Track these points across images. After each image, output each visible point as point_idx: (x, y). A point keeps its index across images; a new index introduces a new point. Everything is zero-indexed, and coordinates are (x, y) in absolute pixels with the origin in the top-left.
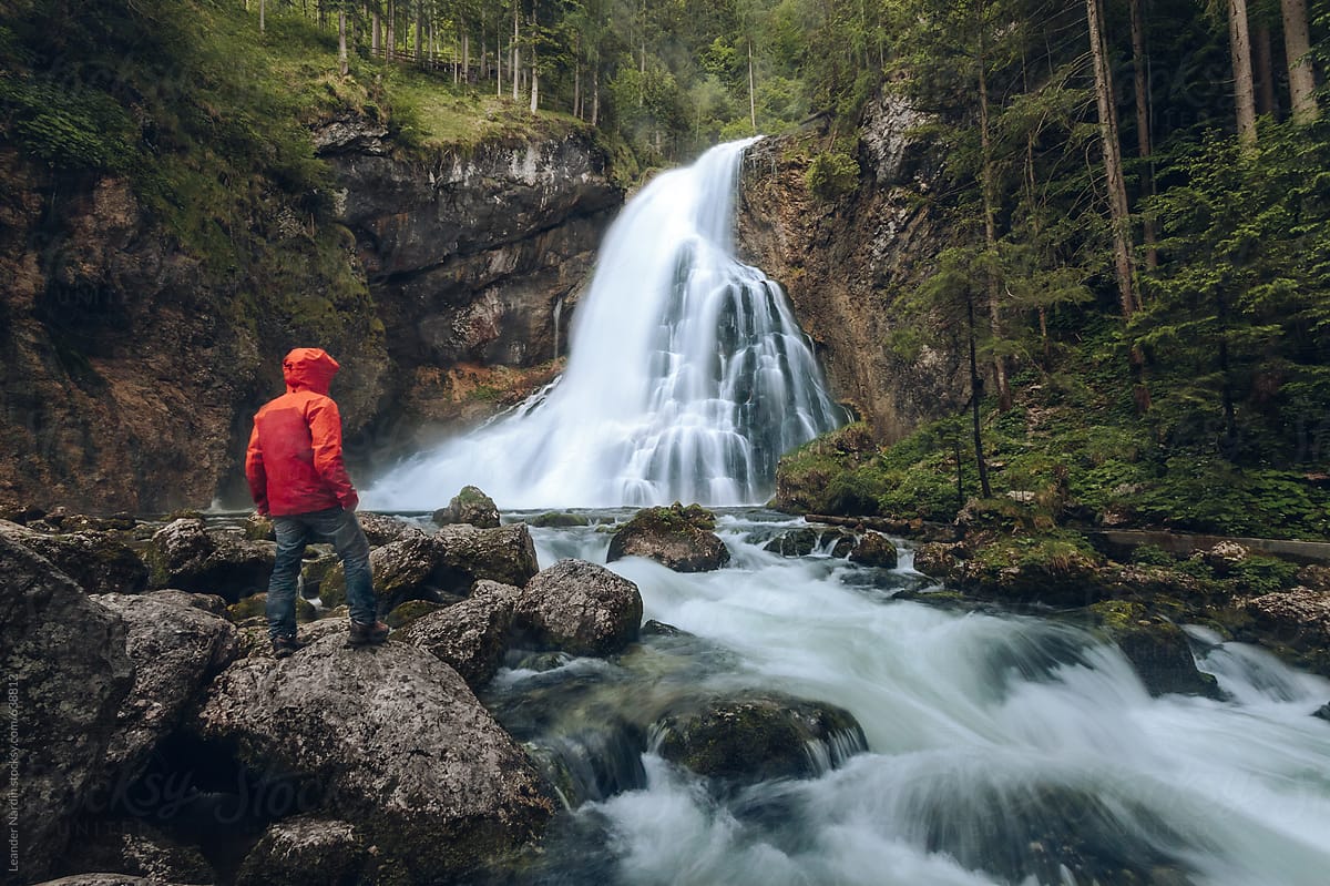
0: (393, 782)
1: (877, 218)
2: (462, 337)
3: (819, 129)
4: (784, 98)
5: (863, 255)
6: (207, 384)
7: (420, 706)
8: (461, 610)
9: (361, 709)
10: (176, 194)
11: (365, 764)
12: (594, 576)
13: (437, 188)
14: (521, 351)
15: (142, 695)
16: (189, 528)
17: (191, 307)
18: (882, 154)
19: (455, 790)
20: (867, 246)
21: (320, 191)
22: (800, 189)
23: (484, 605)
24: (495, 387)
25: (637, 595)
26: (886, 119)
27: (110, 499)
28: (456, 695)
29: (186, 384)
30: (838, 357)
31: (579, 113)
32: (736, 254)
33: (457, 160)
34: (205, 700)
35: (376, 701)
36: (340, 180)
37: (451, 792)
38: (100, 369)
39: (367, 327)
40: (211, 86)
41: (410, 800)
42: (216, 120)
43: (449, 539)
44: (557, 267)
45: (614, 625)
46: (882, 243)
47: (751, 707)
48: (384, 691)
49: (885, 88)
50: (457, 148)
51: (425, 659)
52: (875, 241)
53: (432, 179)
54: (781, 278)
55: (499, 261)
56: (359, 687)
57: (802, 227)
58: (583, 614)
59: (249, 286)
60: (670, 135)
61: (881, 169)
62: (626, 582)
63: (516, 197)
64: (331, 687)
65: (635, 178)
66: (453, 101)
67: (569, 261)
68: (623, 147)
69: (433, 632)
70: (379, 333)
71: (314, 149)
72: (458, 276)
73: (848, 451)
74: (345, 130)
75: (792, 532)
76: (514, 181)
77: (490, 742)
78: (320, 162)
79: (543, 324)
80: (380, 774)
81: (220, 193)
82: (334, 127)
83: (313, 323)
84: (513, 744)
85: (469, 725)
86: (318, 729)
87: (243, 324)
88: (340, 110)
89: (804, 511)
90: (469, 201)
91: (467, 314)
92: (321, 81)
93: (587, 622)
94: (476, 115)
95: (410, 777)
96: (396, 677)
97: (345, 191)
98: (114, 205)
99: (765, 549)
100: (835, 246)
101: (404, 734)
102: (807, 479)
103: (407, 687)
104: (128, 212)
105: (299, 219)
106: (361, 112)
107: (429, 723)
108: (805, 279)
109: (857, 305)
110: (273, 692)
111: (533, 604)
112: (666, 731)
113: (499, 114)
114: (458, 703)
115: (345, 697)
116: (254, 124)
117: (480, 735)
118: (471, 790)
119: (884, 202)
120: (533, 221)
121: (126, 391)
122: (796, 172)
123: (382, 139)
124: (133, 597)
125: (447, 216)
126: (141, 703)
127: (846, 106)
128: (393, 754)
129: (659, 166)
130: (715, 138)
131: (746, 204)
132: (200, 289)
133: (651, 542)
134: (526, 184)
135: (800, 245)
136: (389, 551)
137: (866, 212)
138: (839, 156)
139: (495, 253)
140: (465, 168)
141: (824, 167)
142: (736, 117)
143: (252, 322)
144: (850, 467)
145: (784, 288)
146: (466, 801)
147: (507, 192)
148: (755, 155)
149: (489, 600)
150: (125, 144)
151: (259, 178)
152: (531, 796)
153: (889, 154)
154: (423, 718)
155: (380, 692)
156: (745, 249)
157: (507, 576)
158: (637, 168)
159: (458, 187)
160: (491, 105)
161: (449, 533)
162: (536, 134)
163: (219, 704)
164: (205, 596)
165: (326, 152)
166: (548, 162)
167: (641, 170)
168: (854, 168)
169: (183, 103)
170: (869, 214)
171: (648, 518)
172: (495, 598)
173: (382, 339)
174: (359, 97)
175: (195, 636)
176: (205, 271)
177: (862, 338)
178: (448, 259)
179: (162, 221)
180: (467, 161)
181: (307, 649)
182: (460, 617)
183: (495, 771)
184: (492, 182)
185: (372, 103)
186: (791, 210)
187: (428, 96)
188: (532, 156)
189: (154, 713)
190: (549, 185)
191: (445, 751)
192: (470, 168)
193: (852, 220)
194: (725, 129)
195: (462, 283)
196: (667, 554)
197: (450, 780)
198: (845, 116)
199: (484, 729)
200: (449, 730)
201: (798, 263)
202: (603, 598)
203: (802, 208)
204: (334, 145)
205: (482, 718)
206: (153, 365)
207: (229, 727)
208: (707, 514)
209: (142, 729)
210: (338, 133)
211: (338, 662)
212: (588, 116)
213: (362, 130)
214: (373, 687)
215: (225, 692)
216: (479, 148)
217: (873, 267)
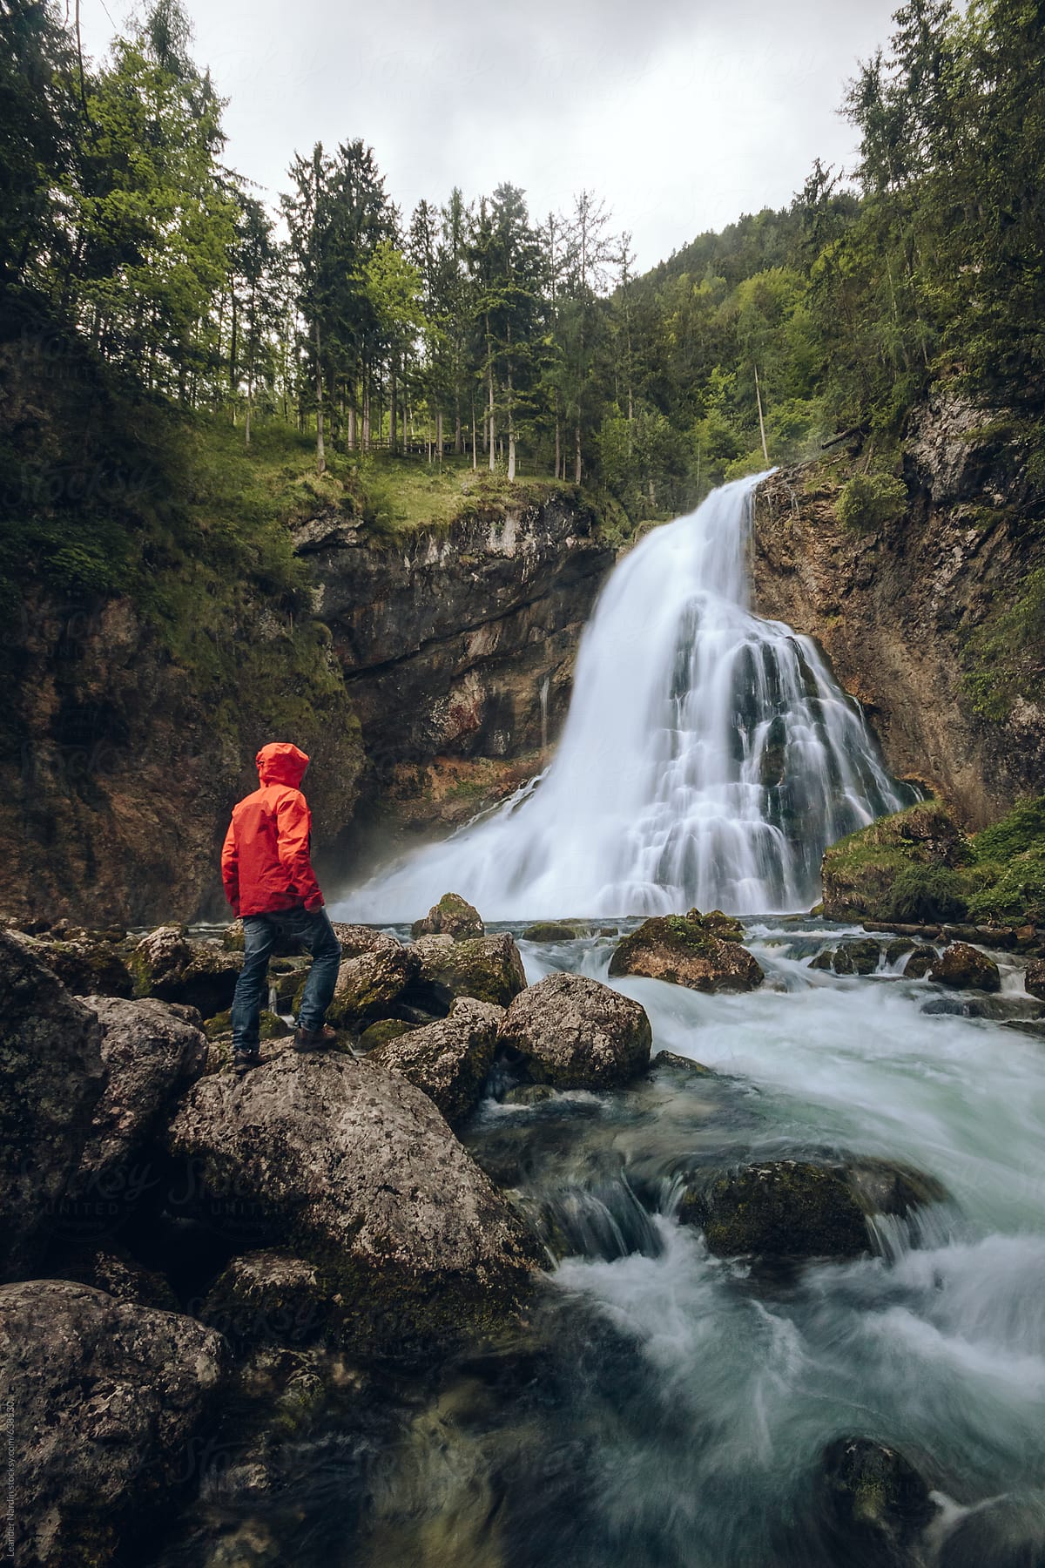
0: (359, 1222)
1: (936, 544)
2: (441, 729)
3: (850, 450)
4: (802, 422)
5: (920, 592)
6: (193, 794)
7: (388, 1135)
8: (436, 1030)
9: (326, 1134)
10: (170, 608)
11: (329, 1197)
12: (590, 993)
13: (412, 573)
14: (505, 740)
15: (116, 1102)
16: (170, 937)
17: (183, 717)
18: (936, 466)
19: (427, 1237)
20: (925, 581)
21: (298, 590)
22: (830, 523)
23: (463, 1025)
24: (478, 782)
25: (643, 1018)
26: (937, 425)
27: (107, 912)
28: (428, 1125)
29: (175, 795)
30: (897, 722)
31: (561, 473)
32: (753, 609)
33: (432, 540)
34: (174, 1114)
35: (342, 1126)
36: (317, 576)
37: (423, 1239)
38: (103, 783)
39: (343, 727)
40: (203, 502)
41: (376, 1243)
42: (206, 532)
43: (426, 951)
44: (543, 643)
45: (615, 1053)
46: (946, 575)
47: (793, 1163)
48: (351, 1114)
49: (933, 389)
50: (432, 529)
51: (394, 1081)
52: (936, 573)
53: (407, 564)
54: (813, 630)
55: (479, 643)
56: (325, 1108)
57: (835, 567)
58: (578, 1039)
59: (234, 692)
60: (665, 482)
61: (937, 485)
62: (630, 1002)
63: (495, 572)
64: (296, 1106)
65: (626, 535)
66: (428, 481)
67: (556, 636)
68: (612, 503)
69: (407, 1054)
70: (355, 731)
71: (293, 549)
72: (436, 663)
73: (917, 839)
74: (322, 525)
75: (847, 945)
76: (492, 556)
77: (467, 1183)
78: (299, 561)
79: (529, 709)
80: (345, 1209)
81: (209, 603)
82: (312, 524)
83: (290, 723)
84: (493, 1189)
85: (443, 1161)
86: (282, 1153)
87: (227, 730)
88: (317, 507)
89: (861, 918)
90: (445, 582)
91: (446, 703)
92: (299, 481)
93: (582, 1052)
94: (451, 492)
95: (377, 1216)
96: (363, 1099)
97: (322, 586)
98: (118, 626)
99: (811, 966)
100: (881, 585)
101: (373, 1165)
102: (864, 877)
103: (375, 1112)
104: (129, 629)
105: (278, 620)
106: (338, 505)
107: (399, 1156)
108: (844, 629)
109: (917, 654)
110: (238, 1107)
111: (517, 1026)
112: (683, 1189)
113: (475, 487)
114: (430, 1135)
115: (309, 1119)
116: (239, 532)
117: (456, 1174)
118: (446, 1240)
119: (944, 524)
120: (514, 596)
121: (123, 805)
122: (824, 503)
123: (358, 530)
124: (112, 1000)
125: (423, 600)
126: (115, 1110)
127: (883, 418)
128: (360, 1188)
129: (653, 518)
130: (719, 479)
131: (762, 548)
132: (189, 698)
133: (662, 956)
134: (506, 557)
135: (835, 589)
136: (362, 964)
137: (921, 539)
138: (877, 477)
139: (474, 634)
140: (440, 548)
141: (860, 493)
142: (743, 452)
143: (235, 728)
144: (922, 859)
145: (818, 643)
146: (439, 1252)
147: (485, 568)
148: (770, 490)
149: (468, 1020)
150: (128, 566)
151: (243, 584)
152: (517, 1255)
153: (945, 466)
154: (392, 1149)
155: (347, 1115)
156: (763, 601)
157: (490, 994)
158: (628, 524)
159: (434, 568)
160: (467, 479)
161: (425, 946)
162: (515, 503)
163: (187, 1118)
164: (181, 1007)
165: (304, 551)
166: (529, 530)
167: (634, 525)
168: (900, 488)
169: (176, 520)
170: (925, 541)
171: (657, 927)
172: (475, 1017)
173: (358, 736)
174: (335, 492)
175: (166, 1042)
176: (193, 680)
177: (927, 695)
178: (425, 645)
179: (158, 635)
180: (443, 540)
181: (273, 1063)
182: (436, 1038)
183: (472, 1219)
184: (469, 559)
185: (349, 495)
186: (819, 548)
187: (402, 480)
188: (511, 526)
189: (126, 1123)
190: (530, 555)
191: (415, 1190)
192: (446, 547)
193: (902, 552)
194: (732, 467)
195: (439, 670)
196: (682, 971)
197: (421, 1225)
198: (883, 430)
199: (461, 1167)
200: (421, 1165)
201: (834, 610)
202: (602, 1020)
203: (834, 545)
204: (312, 542)
205: (458, 1154)
206: (146, 777)
207: (196, 1143)
208: (732, 923)
209: (116, 1138)
210: (316, 530)
211: (303, 1079)
212: (571, 474)
213: (338, 523)
214: (339, 1109)
215: (193, 1106)
216: (455, 525)
217: (935, 606)
